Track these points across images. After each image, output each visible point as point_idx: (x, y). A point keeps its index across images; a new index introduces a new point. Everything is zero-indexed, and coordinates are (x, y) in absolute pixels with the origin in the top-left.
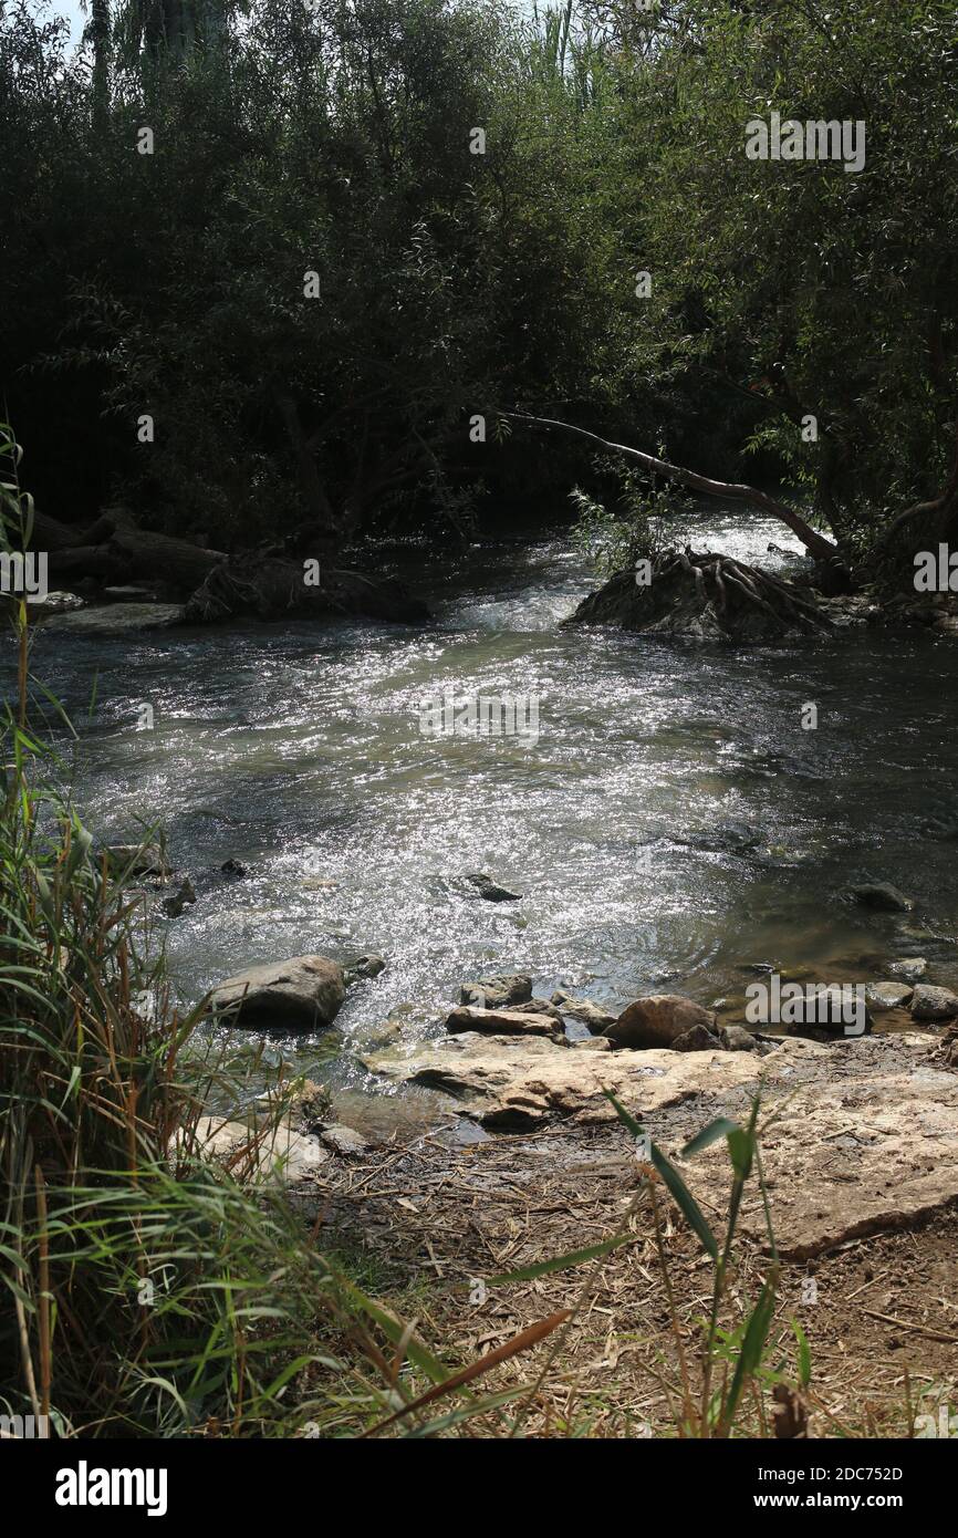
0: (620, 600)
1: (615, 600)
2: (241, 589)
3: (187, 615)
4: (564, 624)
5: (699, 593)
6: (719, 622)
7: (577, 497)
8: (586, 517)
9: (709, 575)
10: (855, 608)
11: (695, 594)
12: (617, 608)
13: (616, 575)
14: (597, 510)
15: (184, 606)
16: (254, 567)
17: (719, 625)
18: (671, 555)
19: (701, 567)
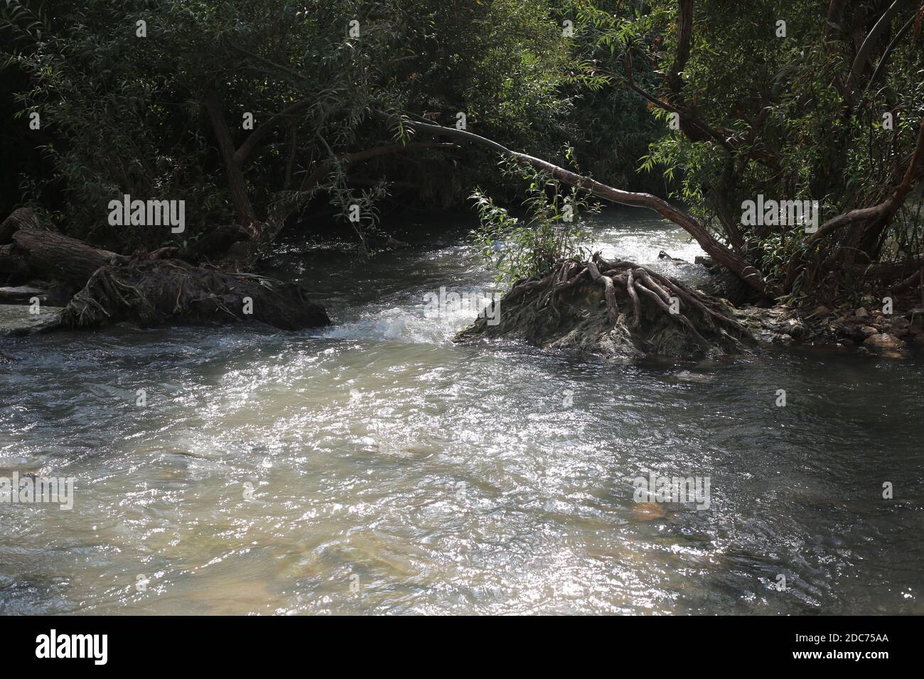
0: (522, 311)
1: (517, 310)
2: (124, 292)
3: (63, 318)
4: (462, 336)
5: (609, 304)
6: (632, 338)
7: (477, 200)
8: (487, 221)
9: (620, 286)
10: (773, 322)
11: (604, 305)
12: (519, 319)
13: (519, 283)
14: (499, 214)
15: (62, 309)
16: (142, 269)
17: (633, 342)
18: (578, 262)
19: (611, 275)
